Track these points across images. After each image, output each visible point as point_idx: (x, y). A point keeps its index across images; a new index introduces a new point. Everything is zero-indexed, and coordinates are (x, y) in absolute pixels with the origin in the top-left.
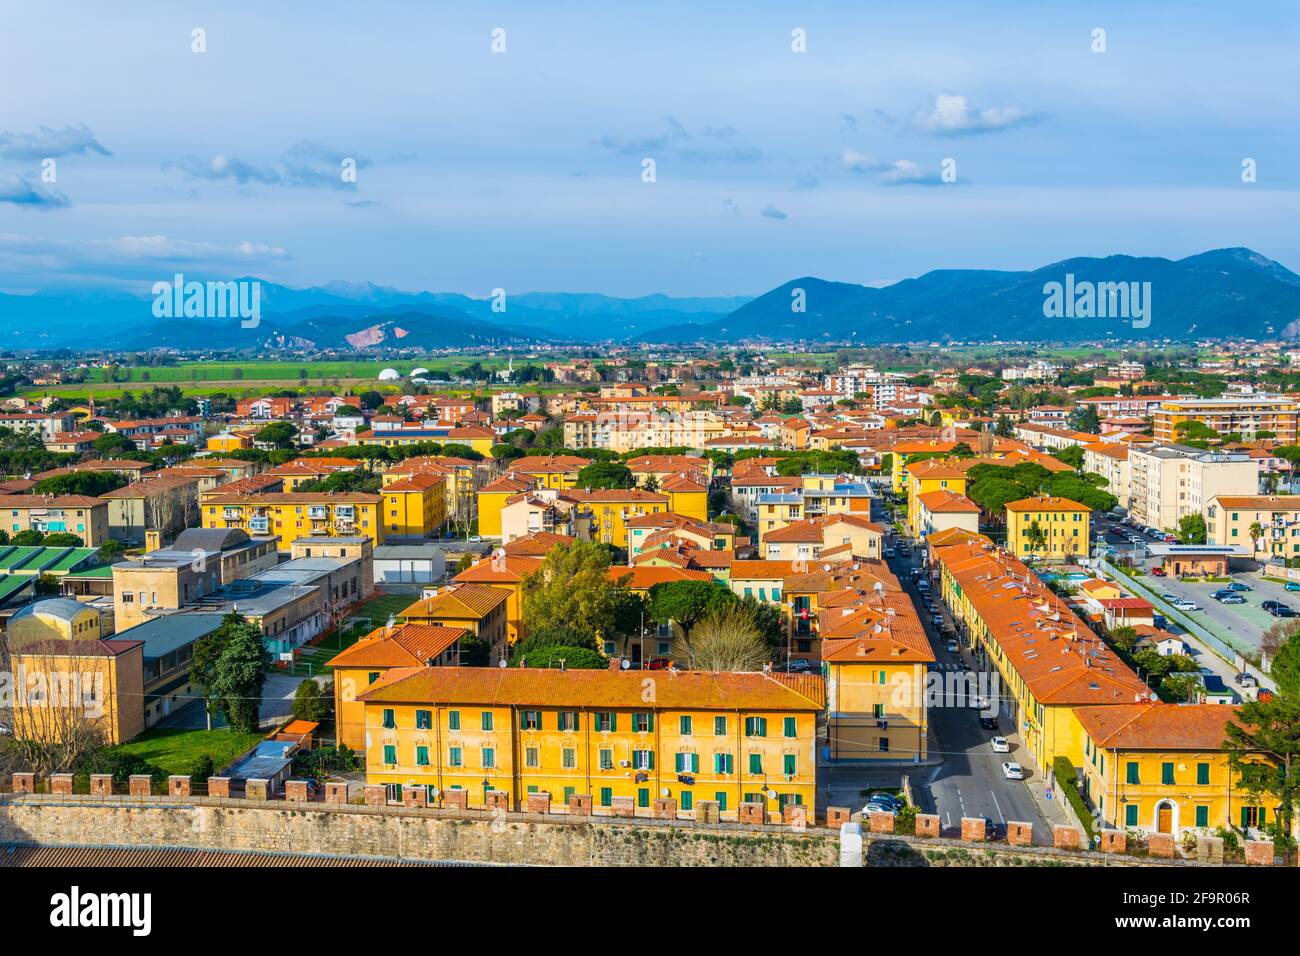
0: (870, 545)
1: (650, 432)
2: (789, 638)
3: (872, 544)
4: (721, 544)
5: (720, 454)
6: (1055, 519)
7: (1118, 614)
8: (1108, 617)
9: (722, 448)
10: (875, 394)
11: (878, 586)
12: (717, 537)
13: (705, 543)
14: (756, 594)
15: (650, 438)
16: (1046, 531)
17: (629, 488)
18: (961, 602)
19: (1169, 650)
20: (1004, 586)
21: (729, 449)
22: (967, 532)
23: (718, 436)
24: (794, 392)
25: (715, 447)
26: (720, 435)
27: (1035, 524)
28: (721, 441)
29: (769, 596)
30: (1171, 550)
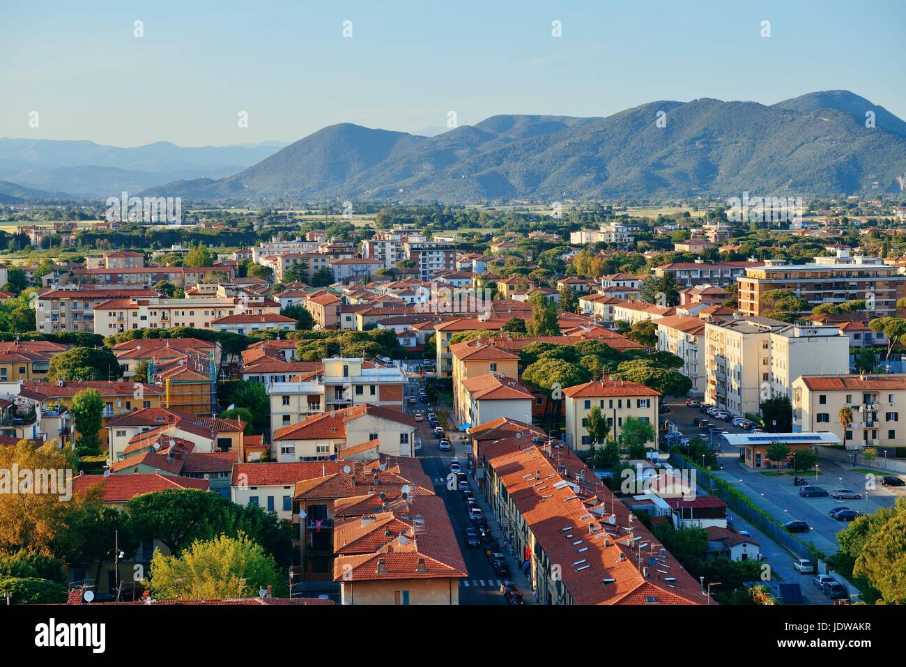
0: (402, 442)
1: (143, 310)
2: (302, 556)
3: (404, 438)
4: (225, 444)
5: (231, 335)
6: (620, 406)
7: (687, 516)
8: (675, 517)
9: (233, 329)
10: (420, 263)
11: (406, 489)
12: (220, 436)
13: (203, 445)
14: (263, 503)
15: (144, 318)
16: (610, 420)
17: (115, 379)
18: (507, 506)
19: (744, 556)
20: (555, 485)
21: (240, 330)
22: (518, 423)
23: (227, 315)
24: (323, 260)
25: (224, 326)
26: (231, 312)
27: (597, 413)
28: (232, 319)
29: (279, 504)
30: (751, 439)
